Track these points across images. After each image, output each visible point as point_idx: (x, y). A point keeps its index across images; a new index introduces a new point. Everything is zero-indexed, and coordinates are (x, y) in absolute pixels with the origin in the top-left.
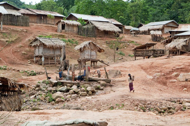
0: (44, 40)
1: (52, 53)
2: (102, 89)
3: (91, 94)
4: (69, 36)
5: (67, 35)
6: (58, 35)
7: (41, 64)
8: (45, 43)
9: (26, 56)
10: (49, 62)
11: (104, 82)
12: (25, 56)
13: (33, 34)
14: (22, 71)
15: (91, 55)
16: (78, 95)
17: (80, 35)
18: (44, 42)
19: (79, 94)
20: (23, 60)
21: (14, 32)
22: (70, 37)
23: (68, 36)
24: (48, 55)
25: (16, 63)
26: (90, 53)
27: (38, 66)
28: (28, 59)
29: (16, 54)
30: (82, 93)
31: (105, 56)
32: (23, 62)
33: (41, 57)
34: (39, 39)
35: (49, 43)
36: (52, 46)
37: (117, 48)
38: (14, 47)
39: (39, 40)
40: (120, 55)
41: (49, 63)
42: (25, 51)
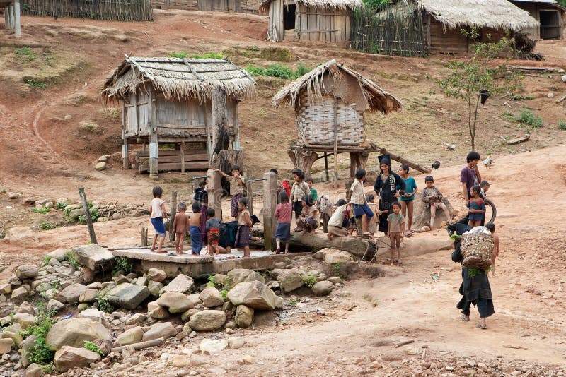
0: (160, 66)
1: (195, 124)
2: (326, 293)
3: (248, 321)
4: (308, 52)
5: (300, 48)
6: (260, 52)
7: (146, 173)
8: (160, 78)
9: (94, 139)
10: (183, 160)
11: (344, 254)
12: (90, 137)
13: (153, 50)
14: (43, 204)
15: (335, 126)
16: (180, 326)
17: (360, 48)
18: (152, 78)
19: (188, 319)
20: (78, 158)
21: (75, 41)
22: (311, 56)
23: (303, 54)
24: (177, 132)
25: (41, 168)
26: (331, 118)
27: (132, 181)
28: (103, 150)
29: (52, 132)
30: (200, 317)
31: (450, 132)
32: (70, 166)
33: (145, 140)
34: (137, 64)
35: (177, 81)
36: (191, 93)
37: (483, 92)
38: (53, 104)
39: (136, 68)
40: (519, 125)
41: (181, 165)
42: (95, 120)
